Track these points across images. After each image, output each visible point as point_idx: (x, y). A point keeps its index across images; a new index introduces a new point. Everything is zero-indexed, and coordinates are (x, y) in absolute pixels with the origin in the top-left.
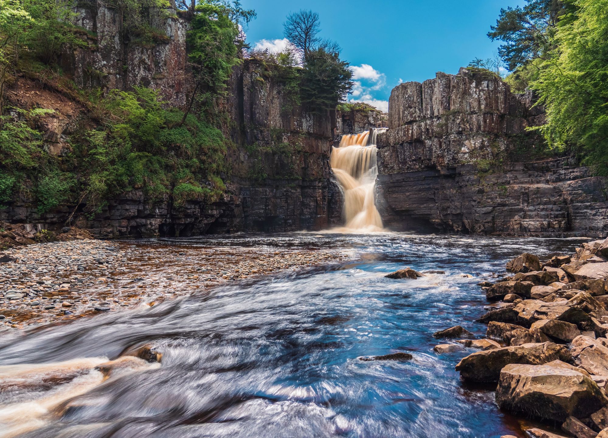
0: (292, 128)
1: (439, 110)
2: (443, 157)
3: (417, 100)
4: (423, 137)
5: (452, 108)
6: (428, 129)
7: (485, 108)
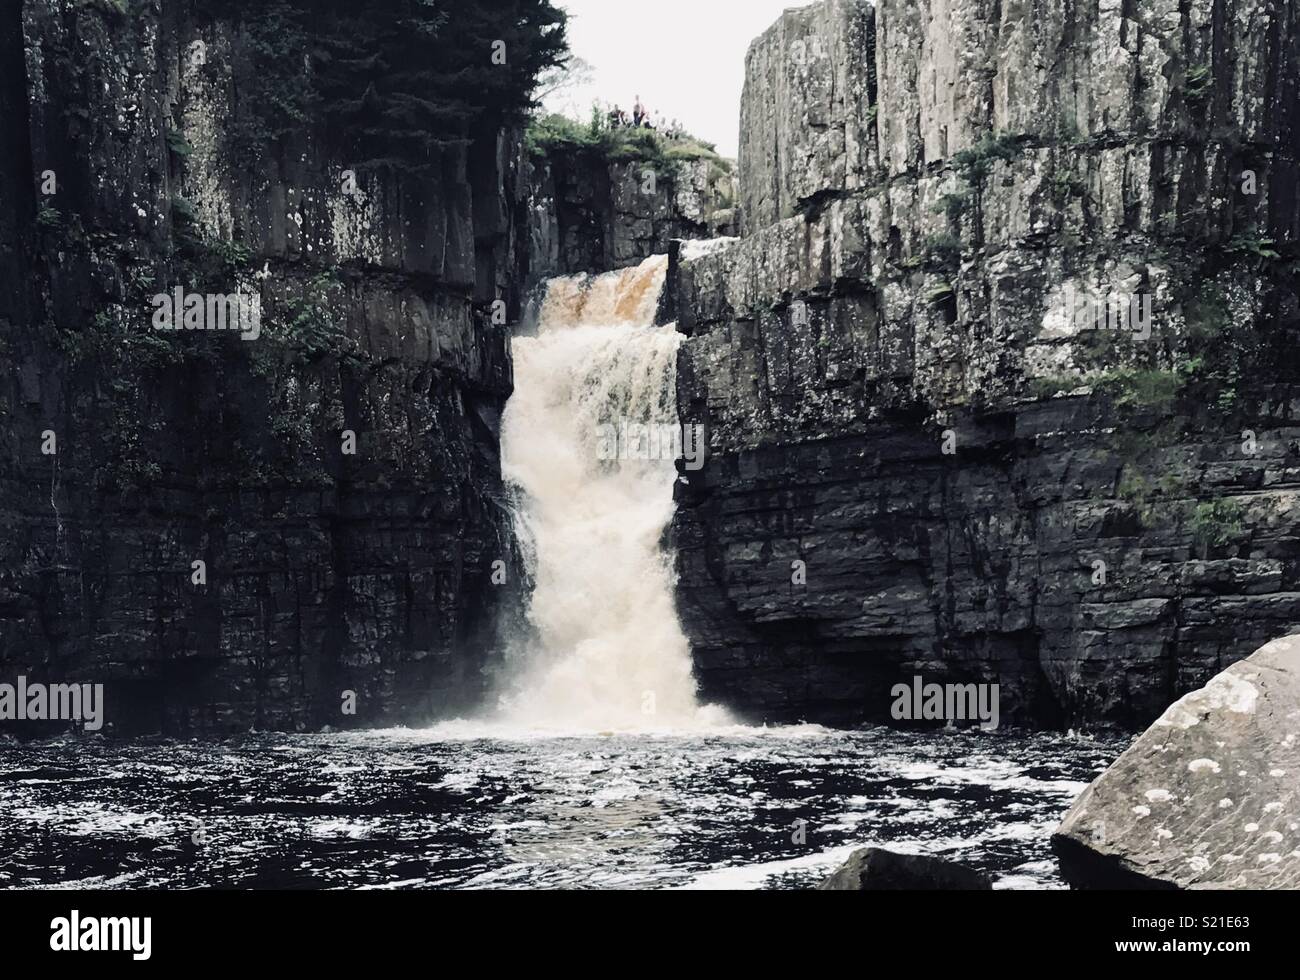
0: (281, 246)
1: (944, 132)
2: (961, 362)
3: (848, 90)
4: (876, 271)
5: (1003, 118)
6: (895, 232)
7: (1165, 115)
